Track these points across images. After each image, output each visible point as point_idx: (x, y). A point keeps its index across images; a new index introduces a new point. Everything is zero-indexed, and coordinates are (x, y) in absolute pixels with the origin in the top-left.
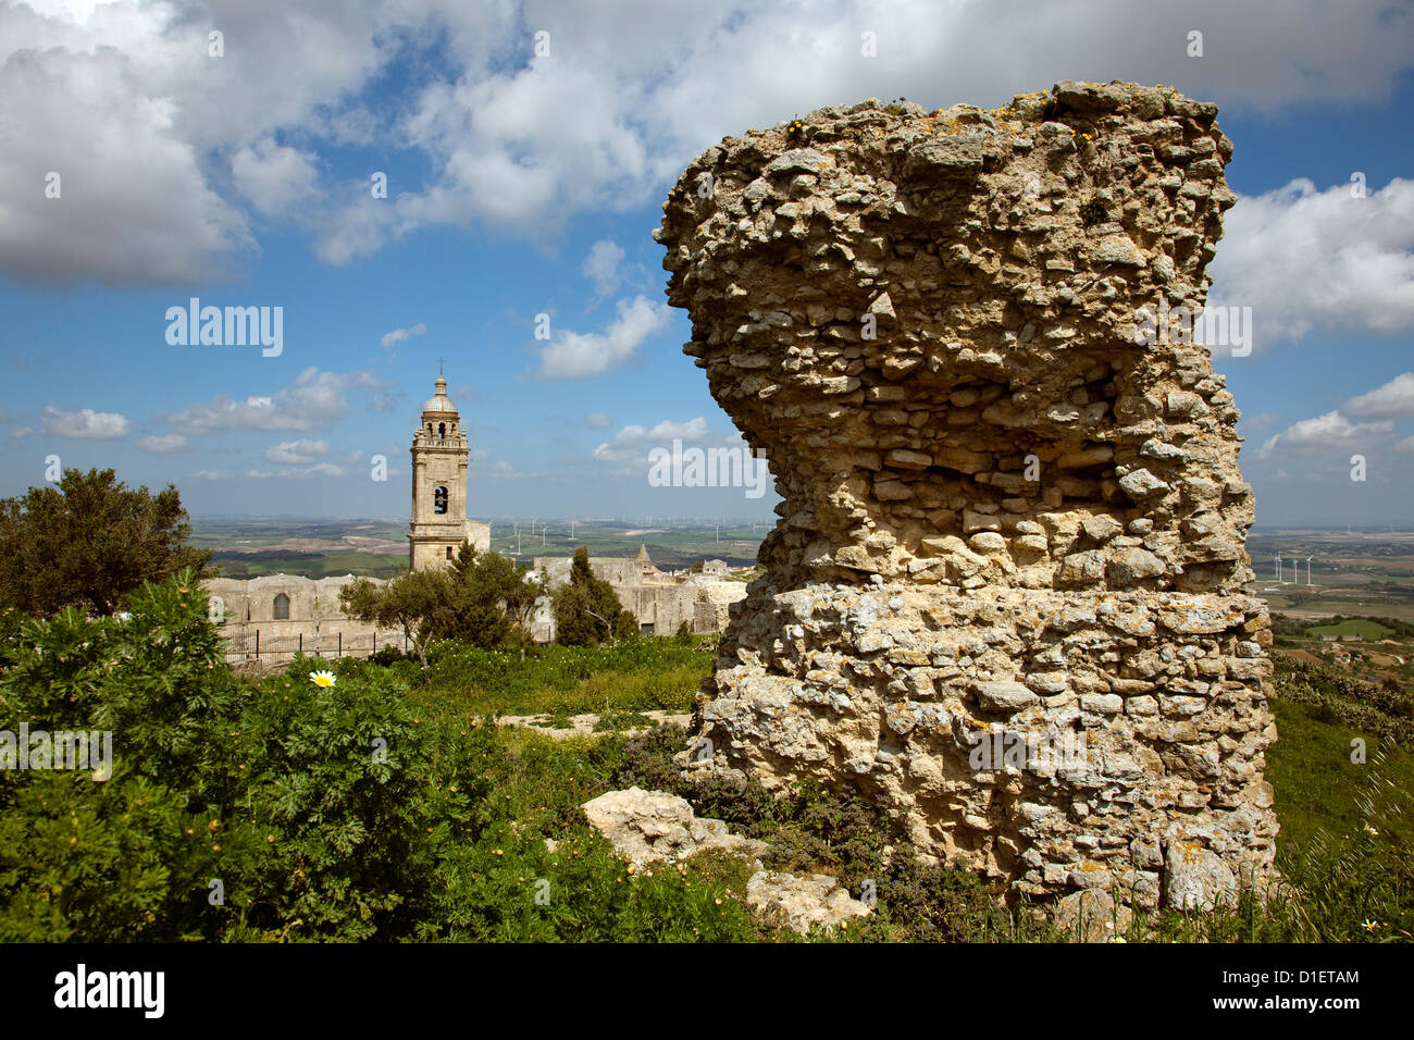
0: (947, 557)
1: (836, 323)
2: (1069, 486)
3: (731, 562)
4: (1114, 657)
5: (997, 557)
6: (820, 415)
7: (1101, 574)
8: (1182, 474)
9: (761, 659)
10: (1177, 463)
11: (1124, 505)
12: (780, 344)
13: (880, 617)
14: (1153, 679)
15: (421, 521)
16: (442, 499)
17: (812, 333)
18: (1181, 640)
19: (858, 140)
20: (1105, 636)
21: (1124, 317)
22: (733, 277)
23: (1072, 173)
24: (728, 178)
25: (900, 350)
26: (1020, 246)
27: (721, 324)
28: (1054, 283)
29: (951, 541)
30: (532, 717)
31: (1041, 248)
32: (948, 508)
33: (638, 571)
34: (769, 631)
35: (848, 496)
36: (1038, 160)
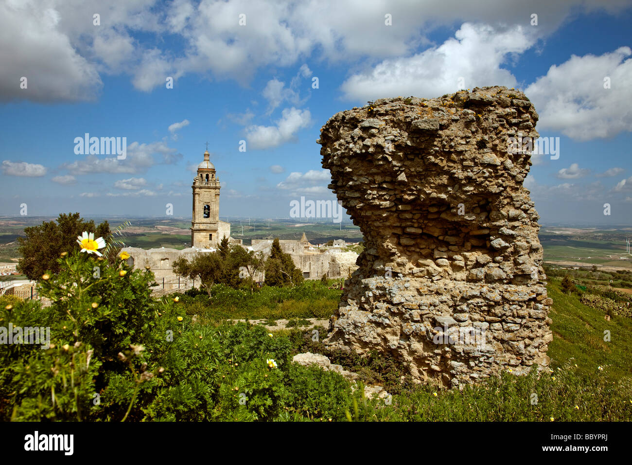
0: (427, 268)
1: (385, 182)
2: (474, 242)
3: (347, 240)
4: (486, 308)
5: (446, 268)
6: (379, 215)
7: (483, 277)
8: (514, 241)
9: (357, 303)
10: (512, 237)
11: (493, 252)
12: (364, 189)
13: (401, 290)
14: (500, 317)
15: (197, 221)
16: (207, 211)
17: (376, 186)
18: (511, 303)
19: (394, 116)
20: (483, 301)
21: (492, 183)
22: (347, 164)
23: (474, 130)
24: (346, 126)
25: (409, 192)
26: (454, 156)
27: (342, 180)
28: (466, 170)
29: (429, 261)
30: (258, 320)
31: (461, 157)
32: (429, 248)
33: (302, 246)
34: (360, 293)
35: (390, 244)
36: (460, 125)
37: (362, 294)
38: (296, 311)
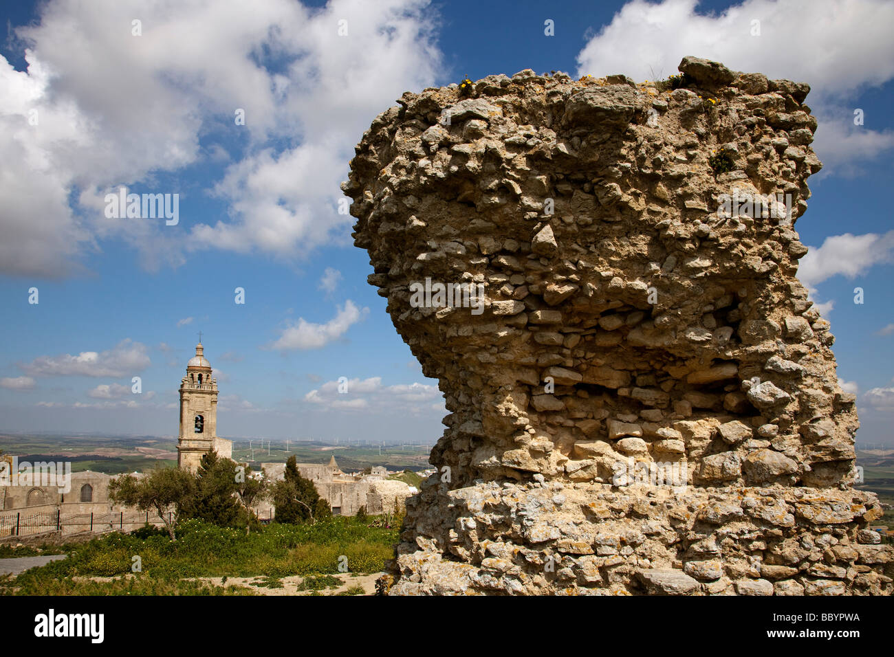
0: (599, 459)
1: (504, 252)
2: (696, 399)
3: (389, 468)
4: (761, 545)
5: (641, 458)
6: (490, 334)
7: (739, 472)
8: (800, 386)
9: (437, 545)
10: (796, 376)
11: (750, 411)
12: (455, 270)
13: (546, 511)
14: (796, 565)
15: (185, 437)
16: (200, 423)
17: (484, 260)
18: (817, 529)
19: (521, 94)
20: (753, 527)
21: (752, 250)
22: (413, 210)
23: (702, 130)
24: (407, 126)
25: (559, 277)
26: (662, 188)
27: (401, 257)
28: (691, 221)
29: (600, 445)
30: (253, 578)
31: (679, 191)
32: (593, 418)
33: (329, 472)
34: (443, 522)
35: (513, 406)
36: (672, 118)
37: (448, 525)
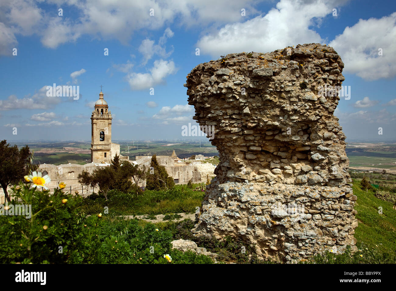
0: (266, 175)
1: (234, 114)
2: (299, 156)
3: (205, 155)
4: (309, 204)
5: (279, 175)
6: (231, 138)
7: (306, 181)
8: (328, 155)
9: (215, 202)
10: (327, 151)
11: (313, 162)
12: (219, 119)
13: (247, 192)
14: (320, 210)
15: (95, 143)
16: (102, 136)
17: (228, 117)
18: (327, 200)
19: (240, 66)
20: (307, 198)
21: (311, 114)
22: (206, 102)
23: (298, 75)
24: (205, 74)
25: (252, 121)
26: (284, 95)
27: (203, 112)
28: (293, 104)
29: (267, 171)
30: (143, 216)
31: (289, 95)
32: (266, 161)
33: (172, 160)
34: (217, 194)
35: (239, 159)
36: (288, 72)
37: (219, 195)
38: (170, 208)
